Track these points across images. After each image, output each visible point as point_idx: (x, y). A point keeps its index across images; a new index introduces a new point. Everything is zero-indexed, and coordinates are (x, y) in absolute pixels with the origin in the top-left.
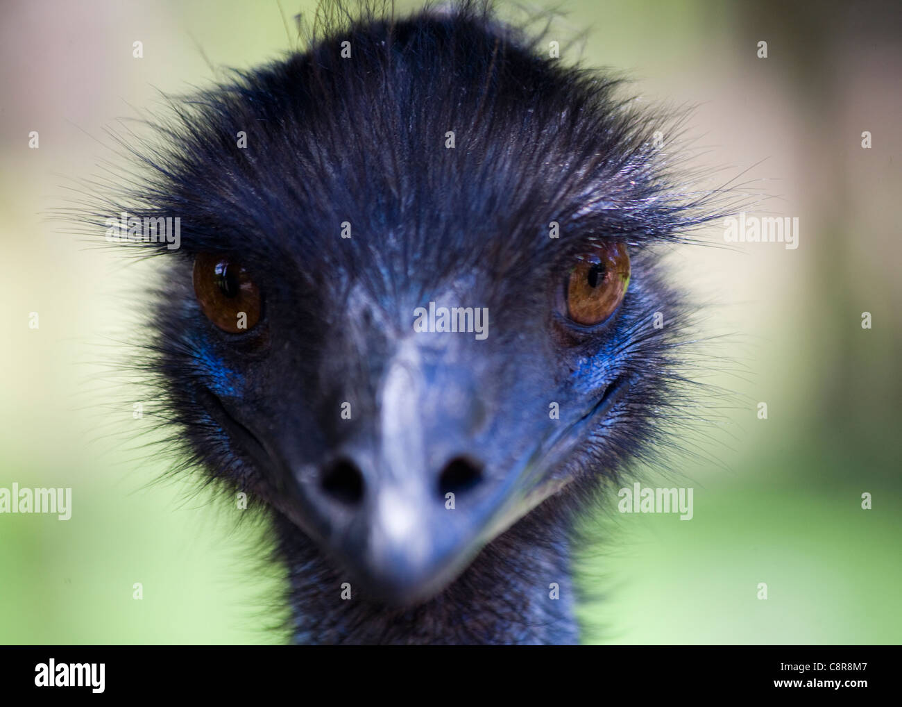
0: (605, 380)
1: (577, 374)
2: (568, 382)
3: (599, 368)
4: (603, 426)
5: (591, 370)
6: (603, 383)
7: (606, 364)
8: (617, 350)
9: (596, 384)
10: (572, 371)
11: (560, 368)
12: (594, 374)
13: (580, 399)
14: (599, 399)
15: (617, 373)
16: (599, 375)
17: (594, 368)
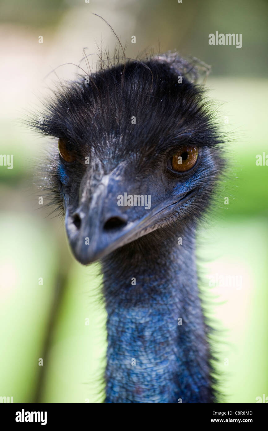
0: (186, 191)
1: (176, 188)
2: (171, 191)
3: (184, 187)
4: (184, 206)
5: (181, 187)
6: (185, 192)
7: (187, 185)
8: (193, 181)
9: (182, 192)
10: (174, 187)
11: (169, 186)
12: (182, 189)
13: (174, 197)
14: (182, 197)
15: (191, 188)
16: (183, 189)
17: (182, 187)
